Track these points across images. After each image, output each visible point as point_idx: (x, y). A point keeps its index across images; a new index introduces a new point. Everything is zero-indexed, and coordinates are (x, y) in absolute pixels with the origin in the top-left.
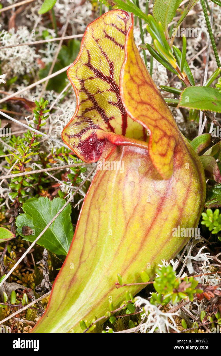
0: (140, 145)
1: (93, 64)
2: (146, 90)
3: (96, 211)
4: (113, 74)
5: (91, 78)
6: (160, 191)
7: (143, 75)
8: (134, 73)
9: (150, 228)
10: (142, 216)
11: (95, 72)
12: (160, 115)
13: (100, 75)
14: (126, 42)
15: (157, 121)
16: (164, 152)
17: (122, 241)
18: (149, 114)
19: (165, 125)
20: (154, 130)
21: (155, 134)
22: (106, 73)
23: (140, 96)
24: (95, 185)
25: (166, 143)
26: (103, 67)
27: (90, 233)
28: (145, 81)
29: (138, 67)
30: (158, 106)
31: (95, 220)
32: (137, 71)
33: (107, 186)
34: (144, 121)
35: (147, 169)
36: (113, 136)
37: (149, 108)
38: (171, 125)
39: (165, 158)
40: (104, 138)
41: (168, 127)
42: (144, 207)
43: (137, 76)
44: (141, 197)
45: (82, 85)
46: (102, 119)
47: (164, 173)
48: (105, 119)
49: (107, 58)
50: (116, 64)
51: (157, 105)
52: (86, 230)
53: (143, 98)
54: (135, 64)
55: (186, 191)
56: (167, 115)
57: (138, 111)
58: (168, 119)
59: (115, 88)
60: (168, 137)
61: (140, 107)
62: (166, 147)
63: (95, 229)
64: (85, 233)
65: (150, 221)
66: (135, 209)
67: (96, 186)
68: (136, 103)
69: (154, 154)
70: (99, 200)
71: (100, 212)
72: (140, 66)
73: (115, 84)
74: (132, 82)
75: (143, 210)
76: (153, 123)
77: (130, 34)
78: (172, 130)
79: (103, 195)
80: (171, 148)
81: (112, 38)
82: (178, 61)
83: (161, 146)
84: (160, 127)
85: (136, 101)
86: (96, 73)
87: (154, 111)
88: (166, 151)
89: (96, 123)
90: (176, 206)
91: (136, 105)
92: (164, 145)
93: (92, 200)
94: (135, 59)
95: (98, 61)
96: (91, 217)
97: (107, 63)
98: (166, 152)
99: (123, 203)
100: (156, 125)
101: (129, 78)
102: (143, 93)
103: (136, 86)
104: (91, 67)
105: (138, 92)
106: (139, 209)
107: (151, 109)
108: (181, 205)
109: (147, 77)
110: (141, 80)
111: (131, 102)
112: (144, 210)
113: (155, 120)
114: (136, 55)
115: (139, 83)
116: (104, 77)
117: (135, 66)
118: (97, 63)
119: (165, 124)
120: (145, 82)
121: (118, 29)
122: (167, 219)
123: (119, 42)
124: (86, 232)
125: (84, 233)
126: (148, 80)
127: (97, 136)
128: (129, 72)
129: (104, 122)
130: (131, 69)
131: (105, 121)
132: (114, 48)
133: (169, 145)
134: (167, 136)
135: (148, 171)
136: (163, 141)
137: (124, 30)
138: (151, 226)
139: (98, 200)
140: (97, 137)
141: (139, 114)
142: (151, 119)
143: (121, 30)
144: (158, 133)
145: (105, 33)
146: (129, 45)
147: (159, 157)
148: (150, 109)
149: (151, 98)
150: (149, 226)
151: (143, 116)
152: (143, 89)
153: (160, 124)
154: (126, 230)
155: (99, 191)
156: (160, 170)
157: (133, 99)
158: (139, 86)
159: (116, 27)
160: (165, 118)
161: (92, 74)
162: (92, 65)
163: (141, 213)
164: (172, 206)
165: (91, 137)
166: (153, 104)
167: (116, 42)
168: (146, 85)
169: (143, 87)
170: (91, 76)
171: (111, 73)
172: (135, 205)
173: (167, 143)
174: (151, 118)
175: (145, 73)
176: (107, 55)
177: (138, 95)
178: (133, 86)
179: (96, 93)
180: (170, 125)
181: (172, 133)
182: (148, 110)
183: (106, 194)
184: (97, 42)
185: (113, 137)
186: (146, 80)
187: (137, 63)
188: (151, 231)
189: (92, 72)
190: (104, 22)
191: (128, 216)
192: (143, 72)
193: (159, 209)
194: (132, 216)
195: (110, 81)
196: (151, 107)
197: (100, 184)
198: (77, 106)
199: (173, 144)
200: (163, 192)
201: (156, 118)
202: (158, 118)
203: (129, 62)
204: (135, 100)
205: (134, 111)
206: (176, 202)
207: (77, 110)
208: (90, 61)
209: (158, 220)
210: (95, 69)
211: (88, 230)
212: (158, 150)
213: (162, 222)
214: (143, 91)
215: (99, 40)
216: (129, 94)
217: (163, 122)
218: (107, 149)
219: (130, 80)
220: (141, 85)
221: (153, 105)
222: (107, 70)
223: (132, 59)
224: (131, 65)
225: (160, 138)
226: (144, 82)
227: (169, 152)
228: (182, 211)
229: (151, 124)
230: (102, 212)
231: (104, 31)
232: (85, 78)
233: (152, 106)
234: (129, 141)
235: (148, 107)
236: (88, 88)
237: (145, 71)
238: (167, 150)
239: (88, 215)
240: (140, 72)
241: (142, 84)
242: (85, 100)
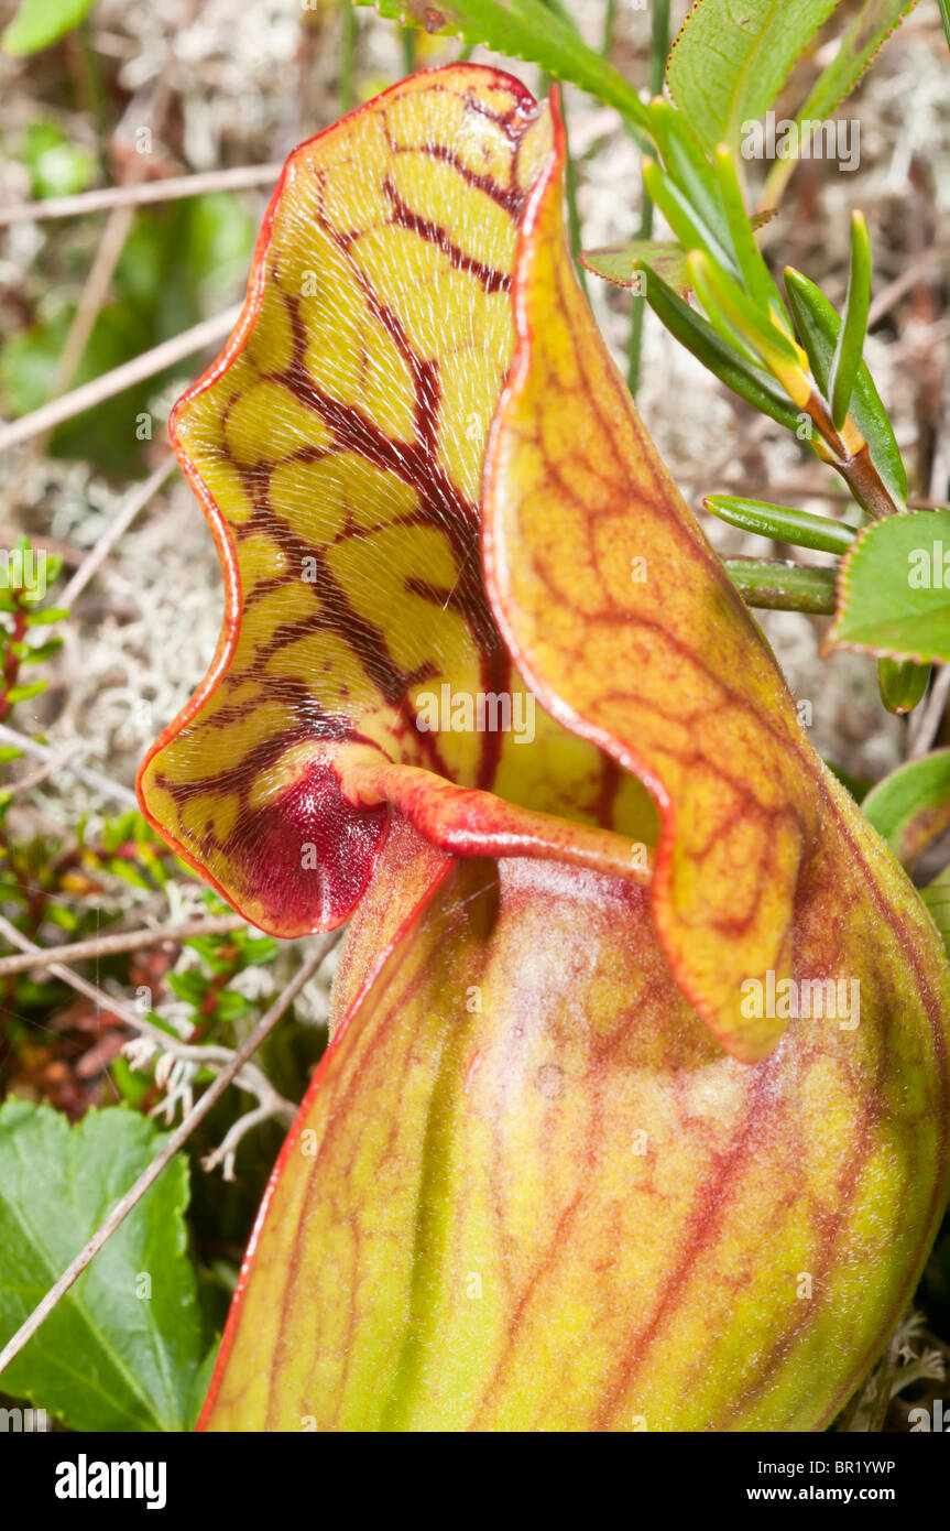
0: (595, 856)
1: (322, 376)
2: (633, 538)
3: (341, 1236)
4: (436, 427)
5: (309, 455)
6: (713, 1119)
7: (615, 454)
8: (565, 442)
9: (652, 1331)
10: (603, 1266)
11: (330, 421)
12: (717, 681)
13: (357, 432)
14: (523, 263)
15: (698, 727)
16: (740, 911)
17: (485, 1400)
18: (654, 685)
19: (742, 746)
20: (684, 782)
21: (690, 806)
22: (398, 424)
23: (599, 575)
24: (335, 1090)
25: (753, 855)
26: (377, 392)
27: (301, 1360)
28: (625, 486)
29: (589, 409)
30: (702, 629)
31: (332, 1283)
32: (586, 429)
33: (400, 1086)
34: (627, 731)
35: (633, 997)
36: (439, 797)
37: (649, 646)
38: (775, 741)
39: (746, 942)
40: (380, 799)
41: (759, 757)
42: (618, 1214)
43: (581, 460)
44: (596, 1154)
45: (257, 497)
46: (368, 680)
47: (741, 1029)
48: (387, 682)
49: (401, 340)
50: (452, 373)
51: (693, 628)
52: (280, 1348)
53: (615, 590)
54: (573, 391)
55: (858, 1114)
56: (753, 680)
57: (588, 667)
58: (757, 703)
59: (448, 506)
60: (765, 819)
61: (604, 644)
62: (749, 877)
63: (332, 1338)
64: (276, 1364)
65: (649, 1293)
66: (564, 1224)
67: (338, 1095)
68: (580, 621)
69: (681, 921)
70: (356, 1171)
71: (357, 1236)
72: (598, 397)
73: (443, 484)
74: (556, 501)
75: (608, 1231)
76: (679, 738)
77: (545, 218)
78: (784, 769)
79: (380, 1139)
80: (778, 884)
81: (431, 225)
82: (815, 367)
83: (722, 873)
84: (718, 760)
85: (578, 611)
86: (335, 424)
87: (678, 660)
88: (749, 900)
89: (336, 710)
90: (802, 1206)
91: (579, 633)
92: (741, 867)
93: (313, 1175)
94: (573, 359)
95: (347, 357)
96: (305, 1271)
97: (398, 369)
98: (755, 909)
99: (495, 1189)
100: (692, 746)
101: (539, 474)
102: (617, 561)
103: (578, 522)
104: (307, 393)
105: (586, 555)
106: (591, 1222)
107: (660, 649)
108: (831, 1198)
109: (639, 459)
110: (605, 480)
111: (547, 618)
112: (616, 1232)
113: (690, 721)
114: (575, 339)
115: (594, 500)
116: (384, 448)
117: (573, 402)
118: (343, 366)
119: (744, 738)
120: (627, 494)
121: (468, 175)
122: (747, 1277)
123: (473, 248)
124: (279, 1359)
125: (270, 1367)
126: (643, 478)
127: (338, 781)
128: (538, 441)
129: (377, 698)
130: (551, 421)
131: (385, 692)
132: (444, 285)
133: (766, 865)
134: (757, 812)
135: (642, 1004)
136: (735, 842)
137: (502, 182)
138: (656, 1322)
139: (348, 1172)
140: (339, 791)
141: (596, 687)
142: (665, 716)
143: (486, 184)
144: (704, 800)
145: (395, 198)
146: (539, 281)
147: (713, 939)
148: (656, 656)
149: (662, 584)
150: (647, 1316)
151: (616, 696)
152: (616, 533)
153: (719, 743)
154: (512, 1342)
155: (354, 1121)
156: (716, 1012)
157: (558, 597)
158: (592, 519)
159: (457, 163)
160: (744, 702)
161: (312, 430)
162: (317, 379)
163: (594, 1251)
164: (781, 1203)
165: (301, 788)
166: (675, 617)
167: (456, 253)
168: (635, 508)
169: (615, 522)
170: (312, 443)
171: (425, 419)
172: (567, 1203)
173: (759, 856)
174: (665, 709)
175: (630, 437)
176: (401, 319)
177: (589, 570)
178: (560, 520)
179: (338, 539)
180: (769, 741)
181: (781, 792)
182: (646, 660)
183: (393, 1135)
184: (347, 249)
185: (436, 805)
186: (632, 477)
187: (585, 384)
188: (659, 1347)
189: (313, 417)
190: (387, 134)
191: (523, 1263)
192: (617, 435)
193: (704, 1226)
194: (549, 1262)
195: (415, 471)
196: (662, 643)
197: (365, 1082)
198: (228, 622)
199: (788, 855)
200: (727, 1123)
201: (691, 706)
202: (704, 706)
203: (541, 381)
204: (573, 601)
205: (569, 672)
206: (802, 1183)
207: (229, 645)
208: (306, 358)
209: (700, 1288)
210: (330, 403)
211: (290, 1344)
212: (705, 901)
213: (720, 1295)
214: (620, 543)
215: (355, 235)
216: (540, 568)
217: (733, 727)
218: (399, 866)
219: (546, 485)
220: (607, 512)
221: (675, 626)
222: (400, 410)
223: (556, 361)
224: (550, 396)
225: (719, 824)
226: (621, 491)
227: (769, 904)
228: (832, 1232)
229: (669, 745)
230: (370, 1235)
231: (388, 187)
232: (275, 452)
233: (669, 629)
234: (530, 834)
235: (646, 638)
236: (291, 514)
237: (628, 425)
238: (758, 895)
239: (294, 1266)
240: (601, 434)
241: (614, 503)
242: (271, 583)
